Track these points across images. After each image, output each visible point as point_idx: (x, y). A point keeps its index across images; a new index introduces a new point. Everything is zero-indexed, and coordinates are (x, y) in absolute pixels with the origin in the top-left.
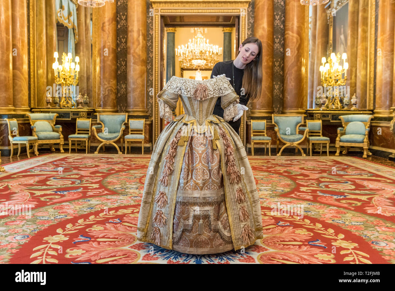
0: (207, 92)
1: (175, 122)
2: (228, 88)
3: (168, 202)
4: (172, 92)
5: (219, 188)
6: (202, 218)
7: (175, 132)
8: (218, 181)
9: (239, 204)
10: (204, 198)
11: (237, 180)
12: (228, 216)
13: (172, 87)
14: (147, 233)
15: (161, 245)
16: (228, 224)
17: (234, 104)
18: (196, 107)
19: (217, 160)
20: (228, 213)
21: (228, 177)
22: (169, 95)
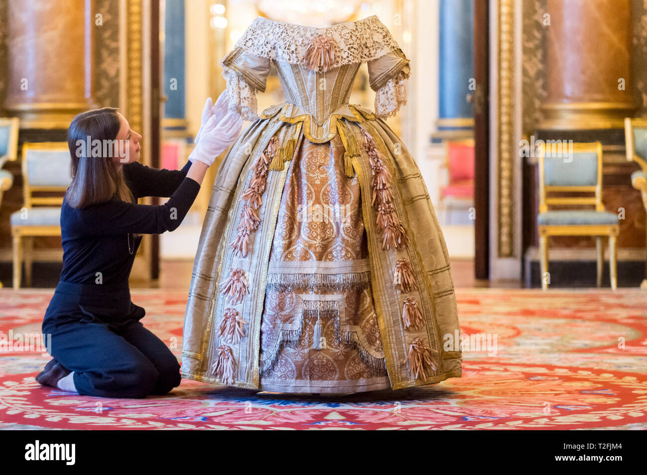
0: (332, 53)
1: (263, 121)
2: (383, 43)
3: (250, 289)
4: (256, 53)
5: (357, 256)
6: (321, 317)
7: (264, 141)
8: (354, 241)
9: (402, 292)
10: (325, 276)
11: (397, 242)
12: (377, 318)
13: (256, 42)
14: (203, 362)
15: (234, 383)
16: (377, 335)
17: (397, 79)
18: (308, 86)
19: (352, 199)
20: (378, 310)
21: (378, 236)
22: (249, 61)
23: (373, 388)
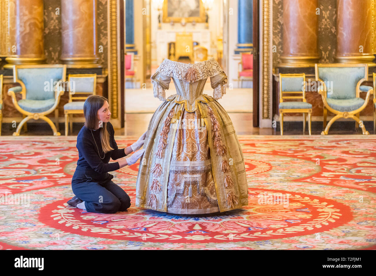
0: (196, 75)
1: (168, 102)
2: (216, 70)
3: (163, 172)
4: (165, 74)
5: (206, 159)
6: (192, 184)
7: (168, 111)
8: (205, 153)
9: (224, 173)
10: (193, 167)
11: (222, 152)
12: (214, 183)
13: (165, 70)
14: (144, 200)
15: (157, 209)
16: (214, 190)
17: (222, 84)
18: (186, 88)
19: (204, 136)
20: (215, 180)
21: (215, 150)
22: (162, 77)
23: (213, 212)
